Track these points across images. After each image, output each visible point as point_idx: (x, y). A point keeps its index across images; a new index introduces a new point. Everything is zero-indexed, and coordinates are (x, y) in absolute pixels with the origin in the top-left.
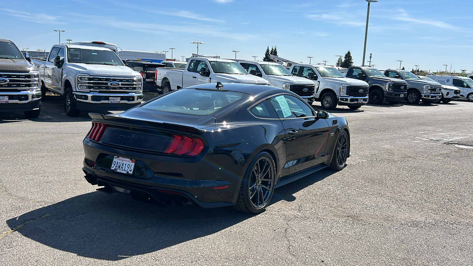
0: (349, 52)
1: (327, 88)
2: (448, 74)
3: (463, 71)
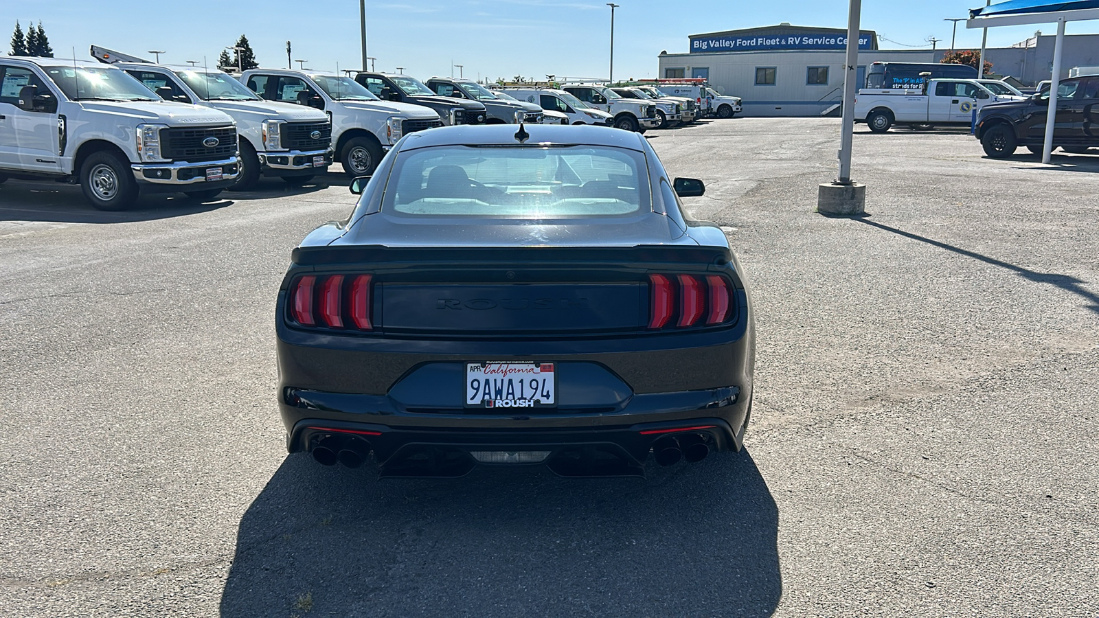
0: (244, 38)
1: (355, 127)
2: (528, 85)
3: (550, 77)
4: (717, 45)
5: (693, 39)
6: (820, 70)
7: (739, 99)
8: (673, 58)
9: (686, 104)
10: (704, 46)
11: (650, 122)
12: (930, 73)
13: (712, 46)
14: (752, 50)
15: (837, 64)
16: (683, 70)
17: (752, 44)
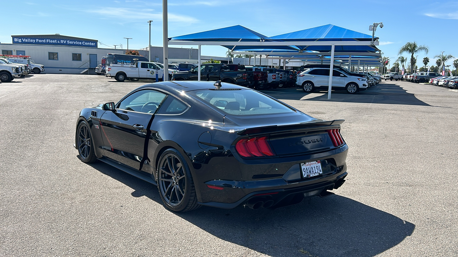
4: (26, 41)
5: (14, 37)
6: (77, 55)
7: (43, 65)
8: (6, 45)
9: (24, 67)
10: (20, 41)
11: (18, 75)
12: (138, 59)
13: (24, 41)
14: (44, 45)
15: (85, 52)
16: (11, 51)
17: (44, 42)
